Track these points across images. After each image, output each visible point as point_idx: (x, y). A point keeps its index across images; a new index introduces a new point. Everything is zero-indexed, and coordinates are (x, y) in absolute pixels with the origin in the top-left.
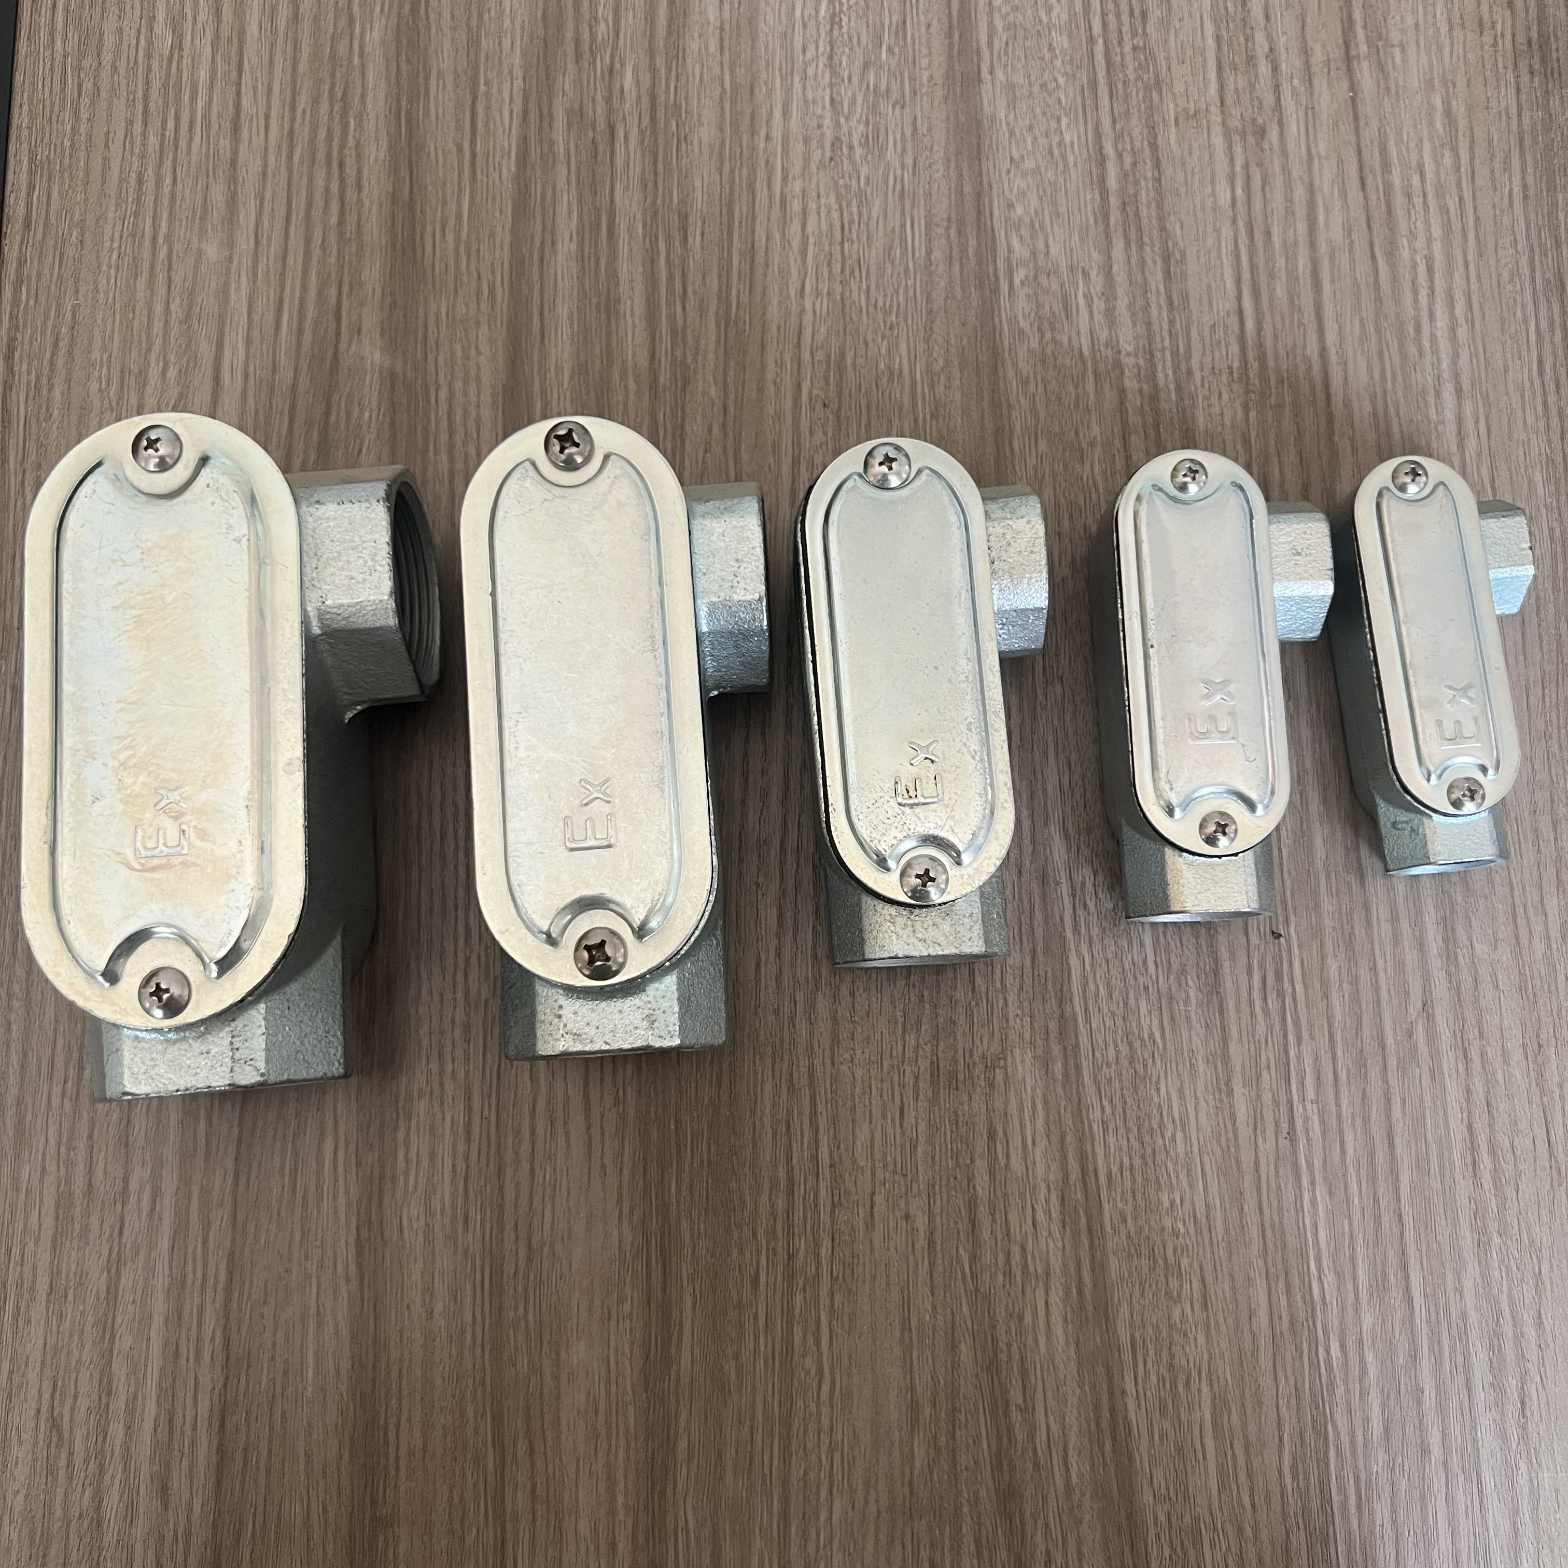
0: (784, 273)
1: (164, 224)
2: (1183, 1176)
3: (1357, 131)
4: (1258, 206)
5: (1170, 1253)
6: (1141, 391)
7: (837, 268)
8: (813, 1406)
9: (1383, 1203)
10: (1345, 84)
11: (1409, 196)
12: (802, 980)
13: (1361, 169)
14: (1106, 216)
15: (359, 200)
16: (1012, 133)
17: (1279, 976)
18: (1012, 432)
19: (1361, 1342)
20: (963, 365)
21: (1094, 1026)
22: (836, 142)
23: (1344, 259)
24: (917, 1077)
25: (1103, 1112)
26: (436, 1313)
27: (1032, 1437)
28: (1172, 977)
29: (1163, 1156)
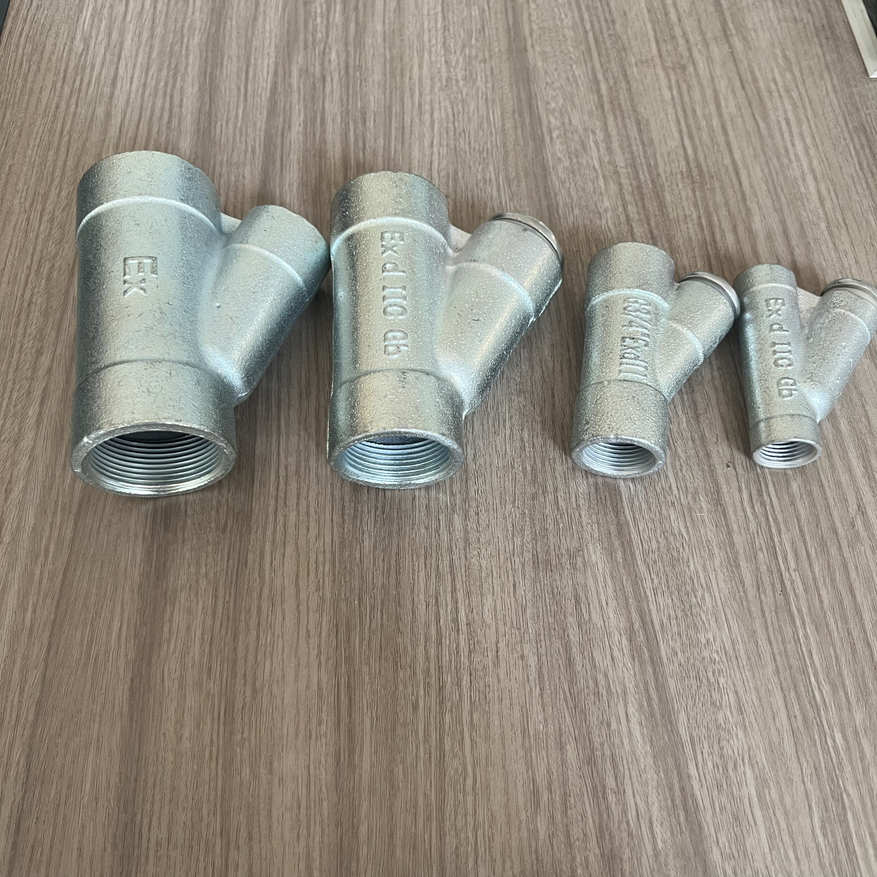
0: (421, 137)
1: (68, 126)
2: (713, 622)
3: (736, 65)
4: (686, 99)
5: (710, 674)
6: (631, 184)
7: (451, 133)
8: (461, 796)
9: (855, 634)
10: (726, 46)
11: (770, 92)
12: (443, 507)
13: (741, 81)
14: (602, 106)
15: (181, 112)
16: (546, 72)
17: (760, 493)
18: (558, 206)
19: (856, 733)
20: (526, 175)
21: (641, 528)
22: (449, 79)
23: (739, 121)
24: (523, 565)
25: (653, 582)
26: (184, 738)
27: (625, 812)
28: (689, 496)
29: (698, 609)
